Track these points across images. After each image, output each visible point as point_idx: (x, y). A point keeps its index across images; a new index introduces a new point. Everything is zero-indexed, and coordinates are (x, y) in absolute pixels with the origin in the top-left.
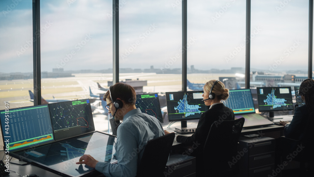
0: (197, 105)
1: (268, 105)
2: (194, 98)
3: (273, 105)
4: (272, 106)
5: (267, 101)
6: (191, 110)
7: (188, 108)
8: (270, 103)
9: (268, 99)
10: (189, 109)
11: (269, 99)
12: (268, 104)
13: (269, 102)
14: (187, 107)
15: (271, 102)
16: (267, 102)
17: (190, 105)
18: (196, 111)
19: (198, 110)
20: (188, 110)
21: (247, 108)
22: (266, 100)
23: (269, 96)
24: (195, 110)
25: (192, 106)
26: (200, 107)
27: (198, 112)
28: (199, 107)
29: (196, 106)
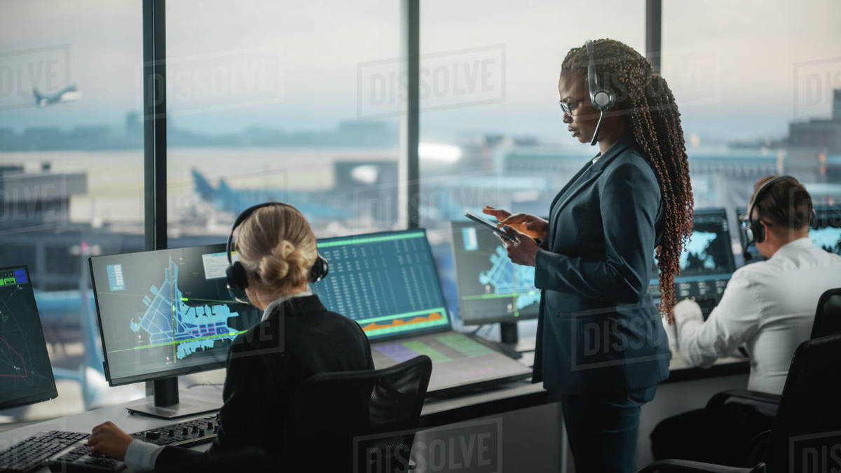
0: (219, 307)
1: (498, 294)
2: (207, 277)
3: (514, 295)
4: (511, 300)
5: (493, 277)
6: (198, 328)
7: (186, 320)
8: (505, 285)
9: (494, 269)
10: (191, 326)
11: (502, 267)
12: (497, 291)
13: (499, 282)
14: (180, 318)
15: (507, 280)
16: (494, 283)
17: (192, 309)
18: (218, 330)
19: (226, 326)
20: (187, 330)
21: (418, 309)
22: (490, 273)
23: (498, 256)
24: (215, 327)
25: (200, 309)
26: (236, 314)
27: (225, 336)
28: (231, 311)
29: (217, 308)
